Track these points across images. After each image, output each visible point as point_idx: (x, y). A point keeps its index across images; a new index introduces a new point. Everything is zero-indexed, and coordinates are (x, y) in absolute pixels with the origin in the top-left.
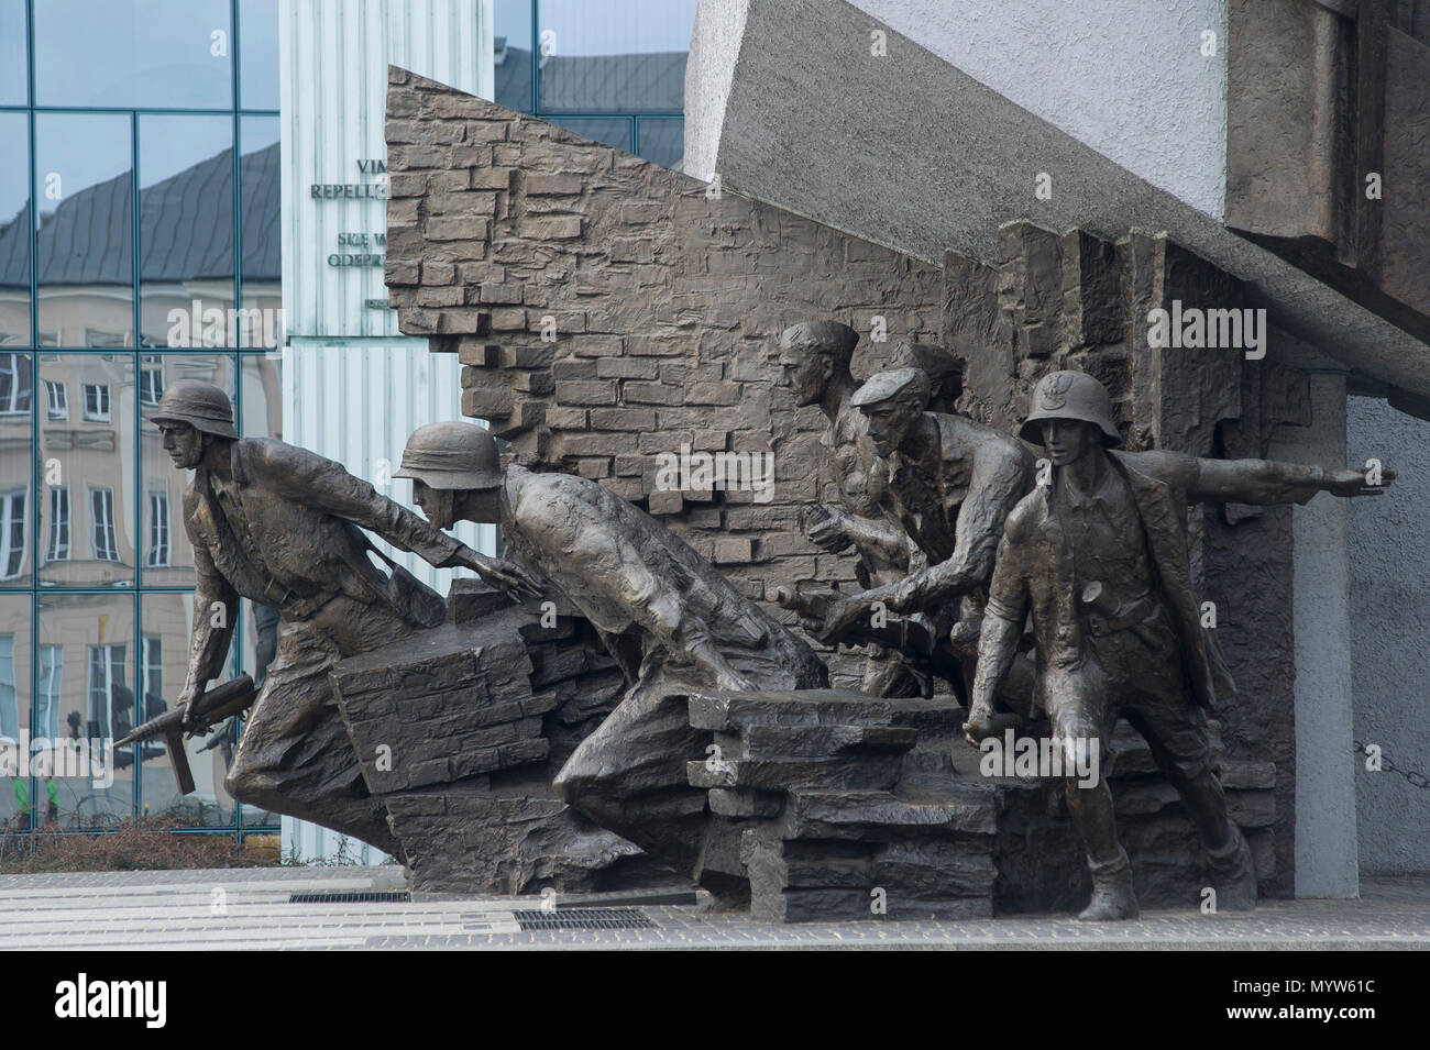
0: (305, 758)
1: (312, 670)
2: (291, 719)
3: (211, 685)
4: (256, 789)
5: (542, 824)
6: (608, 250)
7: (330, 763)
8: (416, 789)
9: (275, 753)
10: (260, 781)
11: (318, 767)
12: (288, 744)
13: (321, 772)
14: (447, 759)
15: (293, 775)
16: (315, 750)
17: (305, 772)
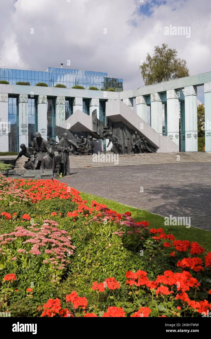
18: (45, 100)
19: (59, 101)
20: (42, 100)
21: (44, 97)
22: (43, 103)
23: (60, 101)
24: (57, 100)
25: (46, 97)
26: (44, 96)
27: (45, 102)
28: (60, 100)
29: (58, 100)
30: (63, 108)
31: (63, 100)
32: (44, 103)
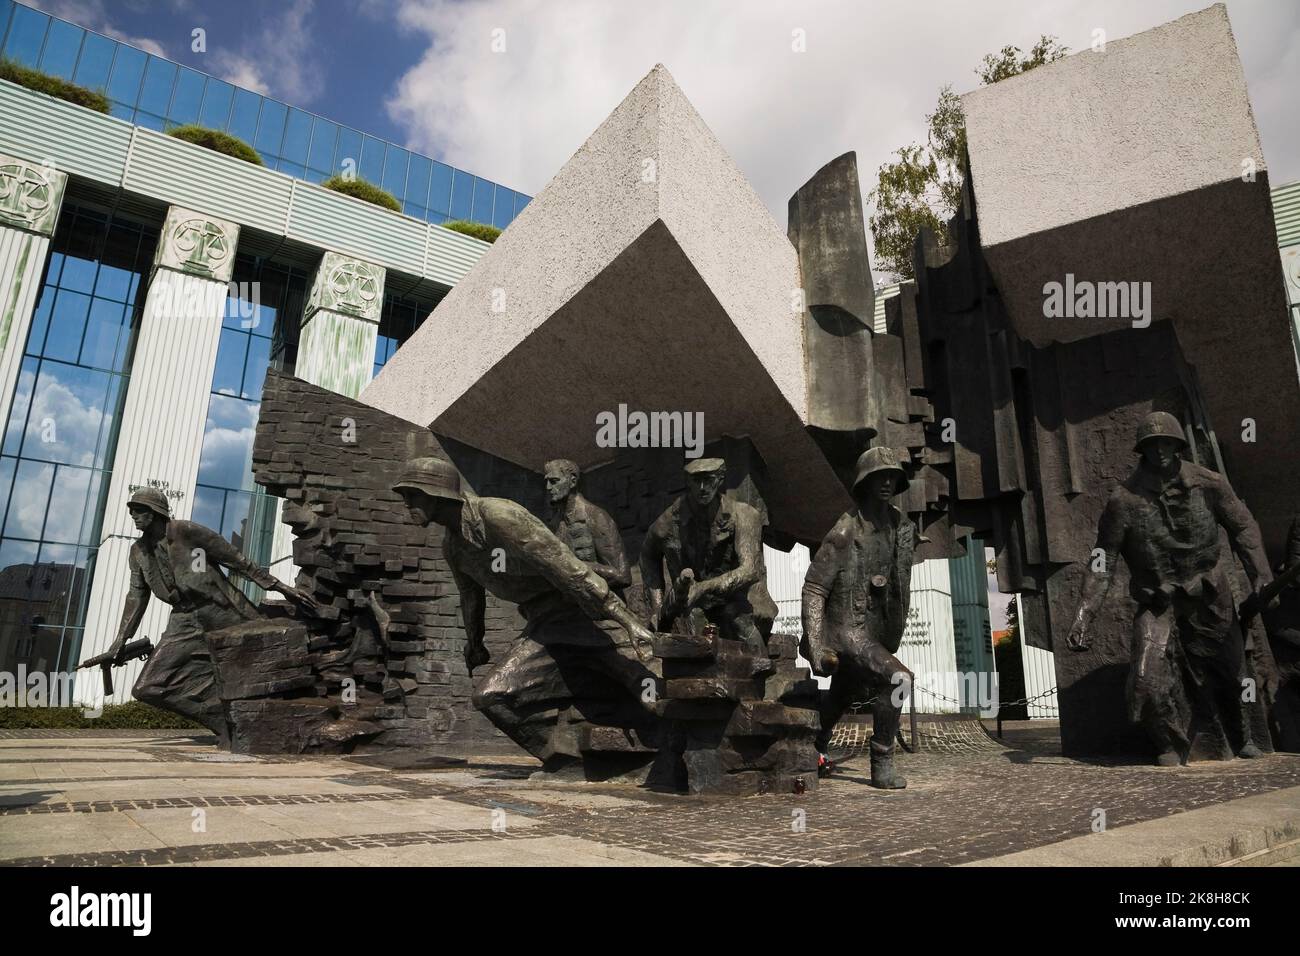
0: (174, 682)
1: (187, 637)
2: (171, 661)
3: (128, 642)
4: (150, 695)
5: (313, 718)
6: (370, 452)
7: (188, 684)
8: (247, 699)
9: (161, 677)
10: (153, 690)
11: (182, 685)
12: (169, 673)
13: (183, 687)
14: (263, 684)
15: (169, 688)
16: (181, 677)
17: (175, 687)
18: (215, 252)
19: (331, 284)
20: (193, 244)
21: (210, 226)
22: (195, 270)
23: (340, 288)
24: (320, 278)
25: (231, 235)
26: (218, 223)
27: (212, 264)
28: (340, 280)
29: (325, 282)
30: (358, 342)
31: (368, 286)
32: (203, 274)
